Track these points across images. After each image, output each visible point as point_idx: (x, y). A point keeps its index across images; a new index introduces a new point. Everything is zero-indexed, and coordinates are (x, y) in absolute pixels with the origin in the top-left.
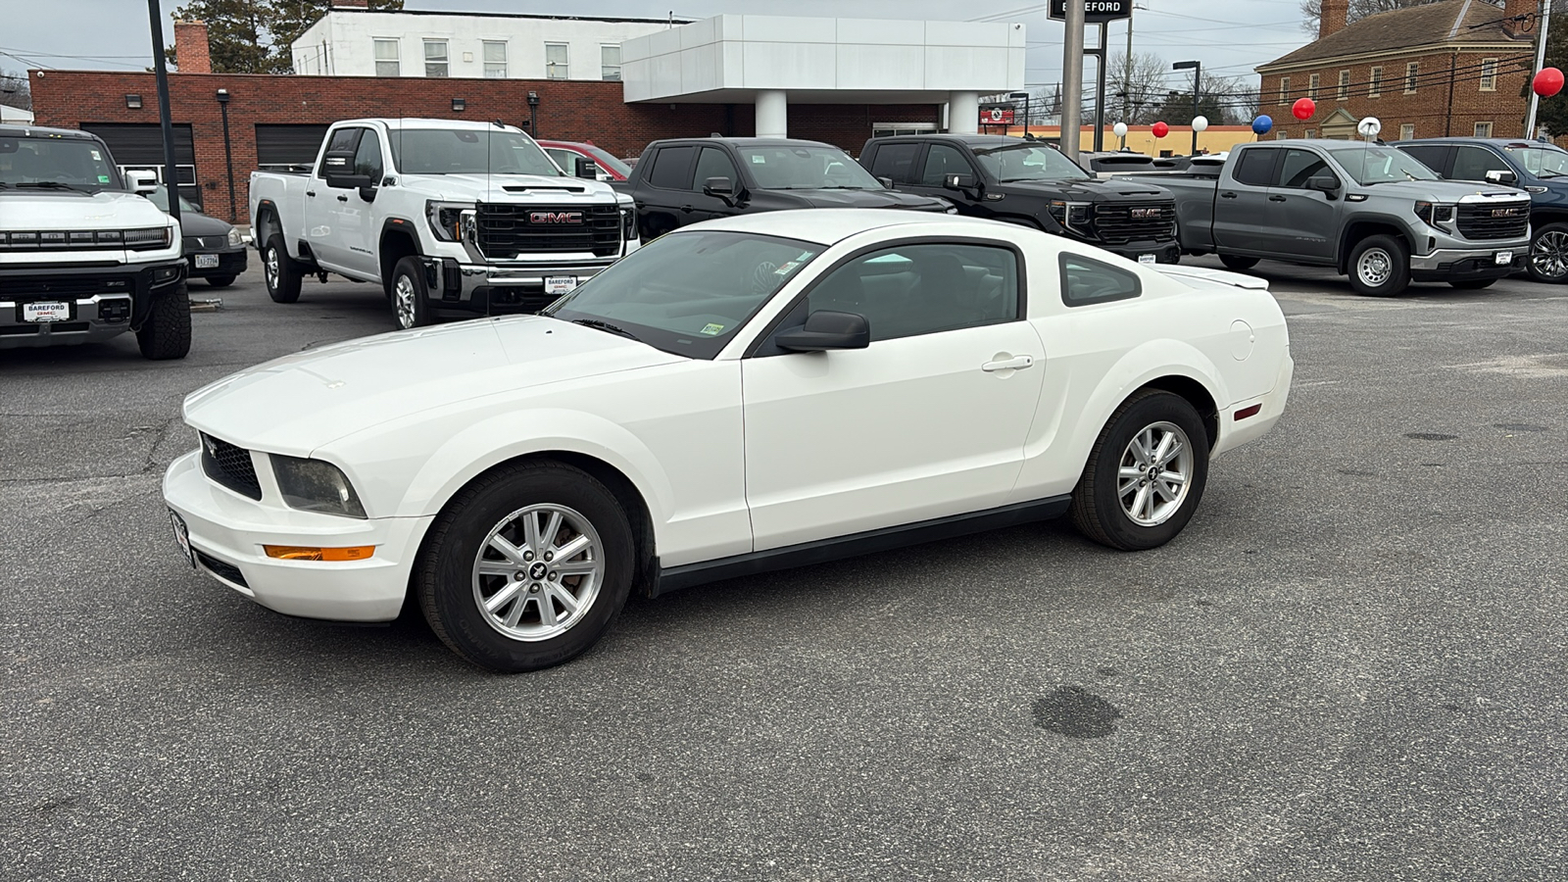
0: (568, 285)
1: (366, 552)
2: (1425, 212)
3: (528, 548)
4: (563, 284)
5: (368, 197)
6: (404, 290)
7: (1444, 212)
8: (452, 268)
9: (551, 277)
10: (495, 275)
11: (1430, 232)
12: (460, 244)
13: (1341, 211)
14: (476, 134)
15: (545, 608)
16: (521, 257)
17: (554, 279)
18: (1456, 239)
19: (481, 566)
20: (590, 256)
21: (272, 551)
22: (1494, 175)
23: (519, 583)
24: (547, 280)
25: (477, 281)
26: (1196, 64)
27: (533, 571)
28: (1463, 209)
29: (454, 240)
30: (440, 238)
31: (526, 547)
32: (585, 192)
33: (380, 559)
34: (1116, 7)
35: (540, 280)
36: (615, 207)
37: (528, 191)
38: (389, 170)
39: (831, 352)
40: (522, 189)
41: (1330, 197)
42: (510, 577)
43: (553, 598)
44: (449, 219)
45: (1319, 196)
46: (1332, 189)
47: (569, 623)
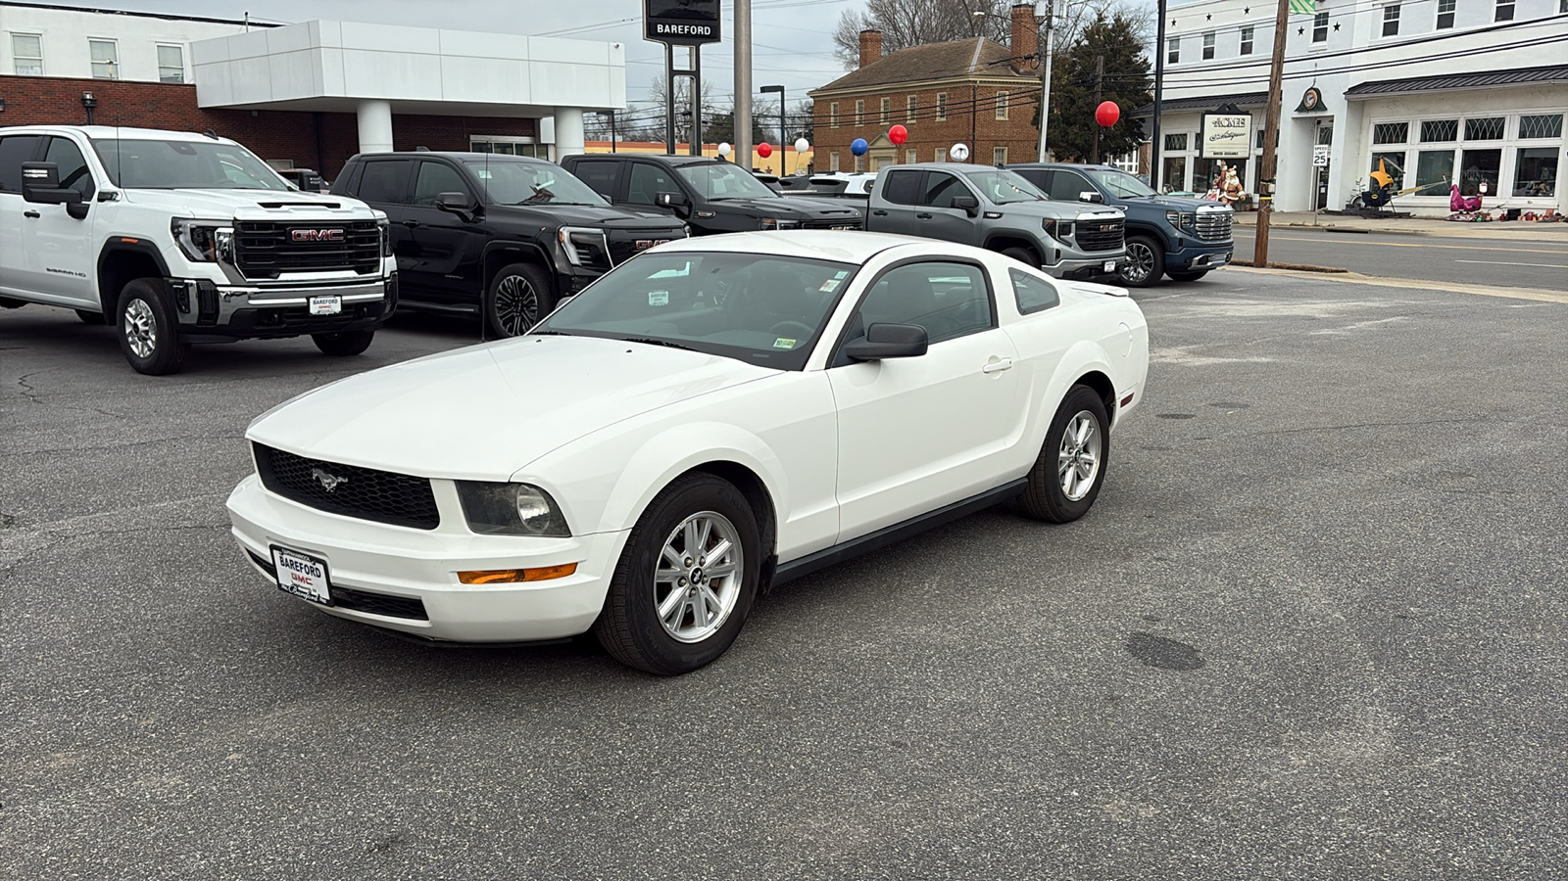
0: (332, 304)
1: (570, 569)
2: (1050, 227)
3: (688, 555)
4: (328, 304)
5: (78, 213)
6: (138, 316)
7: (1065, 228)
8: (207, 291)
9: (316, 297)
10: (256, 296)
11: (1056, 245)
12: (216, 264)
13: (980, 226)
14: (192, 145)
15: (699, 610)
16: (284, 277)
17: (319, 299)
18: (1075, 250)
19: (660, 575)
20: (352, 274)
21: (466, 577)
22: (1086, 195)
23: (682, 588)
24: (312, 300)
25: (237, 304)
26: (781, 89)
27: (693, 576)
28: (1080, 225)
29: (208, 259)
30: (193, 260)
31: (686, 554)
32: (341, 209)
33: (582, 575)
34: (706, 30)
35: (304, 300)
36: (372, 223)
37: (284, 207)
38: (103, 182)
39: (885, 360)
40: (278, 205)
41: (971, 215)
42: (675, 584)
43: (706, 599)
44: (201, 239)
45: (961, 214)
46: (972, 208)
47: (719, 621)
